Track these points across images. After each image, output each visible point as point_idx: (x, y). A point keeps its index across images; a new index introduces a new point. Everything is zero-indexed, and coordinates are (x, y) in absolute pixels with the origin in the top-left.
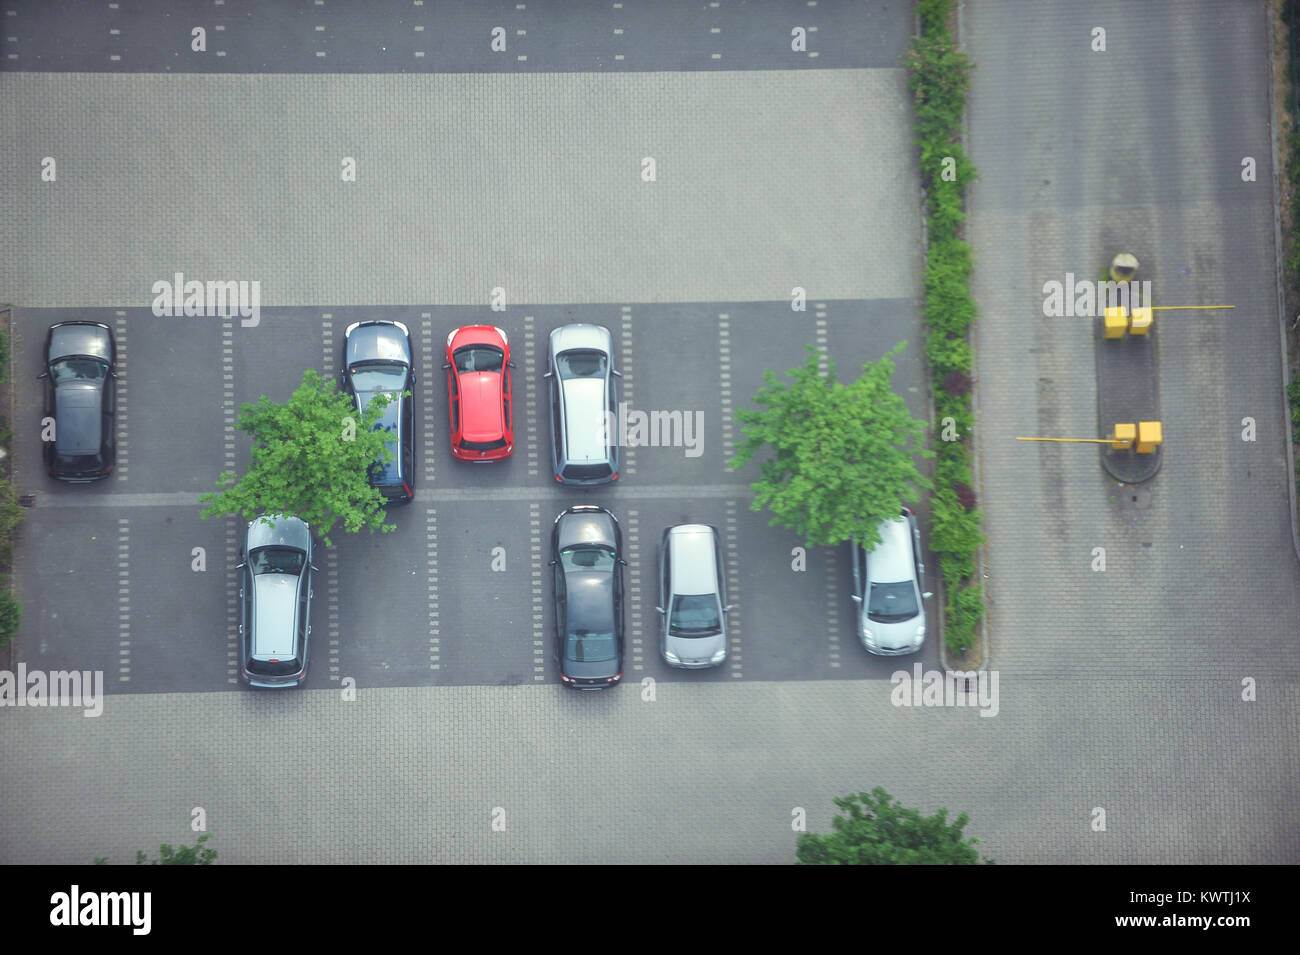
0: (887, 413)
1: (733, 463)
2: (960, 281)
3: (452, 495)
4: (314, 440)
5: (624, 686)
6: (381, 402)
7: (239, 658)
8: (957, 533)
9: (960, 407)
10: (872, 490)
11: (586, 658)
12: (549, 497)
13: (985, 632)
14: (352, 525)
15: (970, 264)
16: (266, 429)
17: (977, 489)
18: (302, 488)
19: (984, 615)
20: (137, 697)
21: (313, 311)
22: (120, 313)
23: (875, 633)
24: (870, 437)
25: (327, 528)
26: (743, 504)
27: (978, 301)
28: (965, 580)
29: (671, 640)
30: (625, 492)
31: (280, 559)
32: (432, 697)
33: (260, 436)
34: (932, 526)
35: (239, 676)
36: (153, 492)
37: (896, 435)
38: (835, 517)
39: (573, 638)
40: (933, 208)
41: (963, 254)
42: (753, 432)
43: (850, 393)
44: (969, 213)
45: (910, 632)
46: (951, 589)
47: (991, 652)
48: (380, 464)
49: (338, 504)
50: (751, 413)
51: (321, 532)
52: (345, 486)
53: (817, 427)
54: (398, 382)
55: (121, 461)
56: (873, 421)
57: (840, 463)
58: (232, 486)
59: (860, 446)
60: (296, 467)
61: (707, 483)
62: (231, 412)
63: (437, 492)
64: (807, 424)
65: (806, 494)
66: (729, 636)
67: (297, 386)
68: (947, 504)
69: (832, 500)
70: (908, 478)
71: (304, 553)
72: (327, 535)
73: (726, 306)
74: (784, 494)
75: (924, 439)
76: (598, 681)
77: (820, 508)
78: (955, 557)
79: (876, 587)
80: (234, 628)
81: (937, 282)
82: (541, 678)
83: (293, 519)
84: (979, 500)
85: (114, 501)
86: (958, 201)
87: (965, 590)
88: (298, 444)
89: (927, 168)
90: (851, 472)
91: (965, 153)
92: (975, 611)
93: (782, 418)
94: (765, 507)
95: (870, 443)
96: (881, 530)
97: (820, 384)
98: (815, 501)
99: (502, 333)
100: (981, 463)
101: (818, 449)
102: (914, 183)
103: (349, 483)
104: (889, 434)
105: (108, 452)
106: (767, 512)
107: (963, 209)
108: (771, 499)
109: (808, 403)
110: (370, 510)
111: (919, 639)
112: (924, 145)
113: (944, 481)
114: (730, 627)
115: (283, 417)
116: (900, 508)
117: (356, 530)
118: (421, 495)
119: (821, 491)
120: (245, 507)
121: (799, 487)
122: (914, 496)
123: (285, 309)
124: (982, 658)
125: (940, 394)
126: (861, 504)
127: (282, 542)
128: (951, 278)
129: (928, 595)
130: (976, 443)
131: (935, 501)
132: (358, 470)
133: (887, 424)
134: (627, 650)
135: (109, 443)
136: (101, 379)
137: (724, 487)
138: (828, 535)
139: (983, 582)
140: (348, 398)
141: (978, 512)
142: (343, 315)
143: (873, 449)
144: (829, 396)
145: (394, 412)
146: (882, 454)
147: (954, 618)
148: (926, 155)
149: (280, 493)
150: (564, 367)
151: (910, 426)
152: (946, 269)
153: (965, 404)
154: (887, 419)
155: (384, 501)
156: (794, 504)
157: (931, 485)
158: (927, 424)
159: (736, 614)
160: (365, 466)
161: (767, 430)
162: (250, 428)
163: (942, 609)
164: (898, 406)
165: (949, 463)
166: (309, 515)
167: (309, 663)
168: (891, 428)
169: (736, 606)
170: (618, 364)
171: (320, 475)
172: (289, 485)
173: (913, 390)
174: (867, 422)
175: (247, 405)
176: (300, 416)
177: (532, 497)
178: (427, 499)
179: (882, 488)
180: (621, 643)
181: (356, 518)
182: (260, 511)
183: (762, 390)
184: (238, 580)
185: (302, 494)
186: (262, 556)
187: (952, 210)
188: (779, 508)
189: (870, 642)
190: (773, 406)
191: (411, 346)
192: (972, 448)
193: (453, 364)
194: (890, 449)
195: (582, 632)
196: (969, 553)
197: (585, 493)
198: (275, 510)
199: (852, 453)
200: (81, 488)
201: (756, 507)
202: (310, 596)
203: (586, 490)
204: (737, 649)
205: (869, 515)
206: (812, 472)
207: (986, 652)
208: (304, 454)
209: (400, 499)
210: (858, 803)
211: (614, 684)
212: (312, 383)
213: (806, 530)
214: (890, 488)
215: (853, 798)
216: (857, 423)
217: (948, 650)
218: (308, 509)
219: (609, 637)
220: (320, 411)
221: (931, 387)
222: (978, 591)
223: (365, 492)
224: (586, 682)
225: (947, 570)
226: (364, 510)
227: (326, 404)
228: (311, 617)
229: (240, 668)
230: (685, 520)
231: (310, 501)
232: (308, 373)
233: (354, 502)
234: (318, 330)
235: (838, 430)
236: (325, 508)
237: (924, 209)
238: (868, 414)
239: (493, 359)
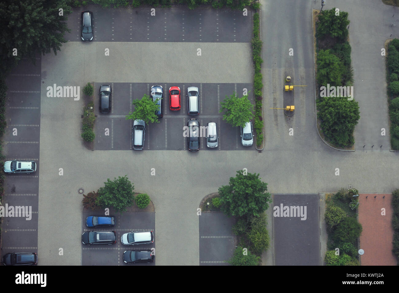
0: (247, 103)
1: (220, 112)
2: (260, 80)
3: (170, 116)
4: (146, 106)
5: (200, 151)
6: (158, 100)
7: (132, 145)
8: (259, 125)
9: (260, 102)
10: (244, 117)
11: (193, 146)
12: (187, 117)
13: (263, 142)
14: (152, 122)
15: (262, 77)
16: (137, 104)
17: (263, 117)
18: (143, 115)
19: (263, 139)
20: (115, 151)
21: (146, 84)
22: (112, 84)
23: (244, 142)
24: (244, 107)
25: (148, 122)
26: (221, 119)
27: (263, 84)
28: (260, 133)
29: (208, 143)
30: (201, 117)
31: (139, 127)
32: (165, 152)
33: (136, 105)
34: (254, 123)
35: (132, 148)
36: (117, 115)
37: (248, 107)
38: (238, 121)
39: (191, 142)
40: (255, 67)
41: (261, 75)
42: (223, 106)
43: (240, 100)
44: (262, 69)
45: (250, 142)
46: (258, 135)
47: (264, 146)
48: (157, 111)
49: (149, 118)
50: (223, 103)
51: (147, 123)
52: (151, 115)
53: (235, 106)
54: (160, 96)
55: (112, 110)
56: (244, 105)
57: (239, 112)
58: (131, 114)
59: (242, 109)
60: (142, 111)
61: (215, 115)
62: (131, 101)
63: (167, 116)
64: (233, 105)
65: (233, 117)
66: (218, 143)
67: (143, 97)
68: (257, 120)
69: (237, 119)
70: (251, 115)
71: (143, 126)
72: (148, 123)
73: (219, 84)
74: (229, 117)
75: (253, 108)
76: (195, 150)
77: (235, 120)
78: (259, 129)
79: (245, 134)
80: (131, 139)
81: (256, 80)
82: (185, 149)
83: (141, 120)
84: (263, 119)
85: (111, 116)
86: (260, 66)
87: (260, 135)
88: (143, 107)
89: (255, 60)
90: (240, 114)
91: (261, 58)
92: (262, 139)
93: (228, 104)
94: (225, 120)
95: (244, 109)
96: (246, 124)
97: (235, 98)
98: (234, 119)
99: (179, 88)
100: (263, 112)
101: (235, 109)
102: (252, 63)
103: (151, 114)
104: (247, 107)
105: (110, 108)
106: (226, 121)
107: (261, 68)
108: (226, 118)
109: (233, 101)
110: (155, 119)
111: (252, 143)
112: (254, 56)
113: (257, 115)
114: (219, 141)
115: (140, 102)
116: (249, 120)
117: (153, 122)
118: (164, 116)
119: (235, 117)
120: (133, 118)
121: (231, 116)
122: (251, 118)
123: (141, 83)
124: (263, 147)
125: (256, 100)
126: (242, 119)
127: (140, 124)
128: (258, 80)
129: (253, 136)
130: (262, 109)
131: (255, 119)
132: (153, 112)
133: (247, 105)
134: (200, 145)
135: (110, 106)
136: (109, 95)
137: (218, 116)
138: (236, 125)
139: (263, 133)
140: (152, 99)
141: (263, 121)
142: (151, 84)
143: (244, 110)
144: (237, 100)
145: (160, 102)
146: (246, 111)
147: (258, 140)
148: (254, 58)
149: (140, 116)
150: (190, 94)
151: (251, 106)
152: (258, 78)
153: (261, 102)
154: (247, 104)
155: (158, 117)
156: (230, 119)
157: (255, 116)
158: (254, 105)
159: (220, 139)
160: (154, 111)
161: (226, 106)
162: (134, 104)
163: (256, 138)
164: (249, 102)
165: (258, 112)
166: (145, 120)
167: (144, 146)
168: (248, 106)
169: (220, 137)
170: (200, 94)
171: (147, 113)
172: (141, 114)
173: (252, 99)
174: (243, 105)
175: (134, 100)
176: (143, 102)
177: (184, 117)
178: (165, 117)
179: (246, 117)
180: (199, 143)
181: (153, 120)
182: (136, 119)
183: (225, 99)
184: (132, 131)
185: (143, 116)
186: (136, 127)
187: (259, 68)
188: (228, 120)
189: (243, 144)
190: (227, 102)
191: (163, 90)
192: (262, 110)
193: (170, 93)
194: (247, 110)
195: (192, 141)
196: (261, 128)
197: (193, 117)
198: (139, 119)
199: (241, 110)
200: (105, 114)
201: (223, 119)
202: (144, 134)
203: (194, 116)
204: (220, 145)
205: (244, 121)
206: (234, 114)
207: (263, 146)
208: (144, 109)
209: (160, 117)
210: (241, 172)
211: (198, 150)
212: (145, 96)
213: (232, 124)
214: (247, 117)
215: (240, 171)
216: (242, 105)
217: (257, 145)
218: (144, 119)
219: (197, 142)
220: (147, 101)
221: (255, 99)
222: (262, 135)
223: (154, 116)
224: (193, 150)
225: (257, 131)
226: (154, 119)
227: (148, 100)
228: (145, 137)
229: (132, 146)
230: (211, 122)
231: (145, 117)
232: (145, 94)
233: (152, 118)
234: (147, 87)
235: (238, 106)
236: (147, 118)
237: (254, 67)
238: (244, 103)
239: (177, 93)
